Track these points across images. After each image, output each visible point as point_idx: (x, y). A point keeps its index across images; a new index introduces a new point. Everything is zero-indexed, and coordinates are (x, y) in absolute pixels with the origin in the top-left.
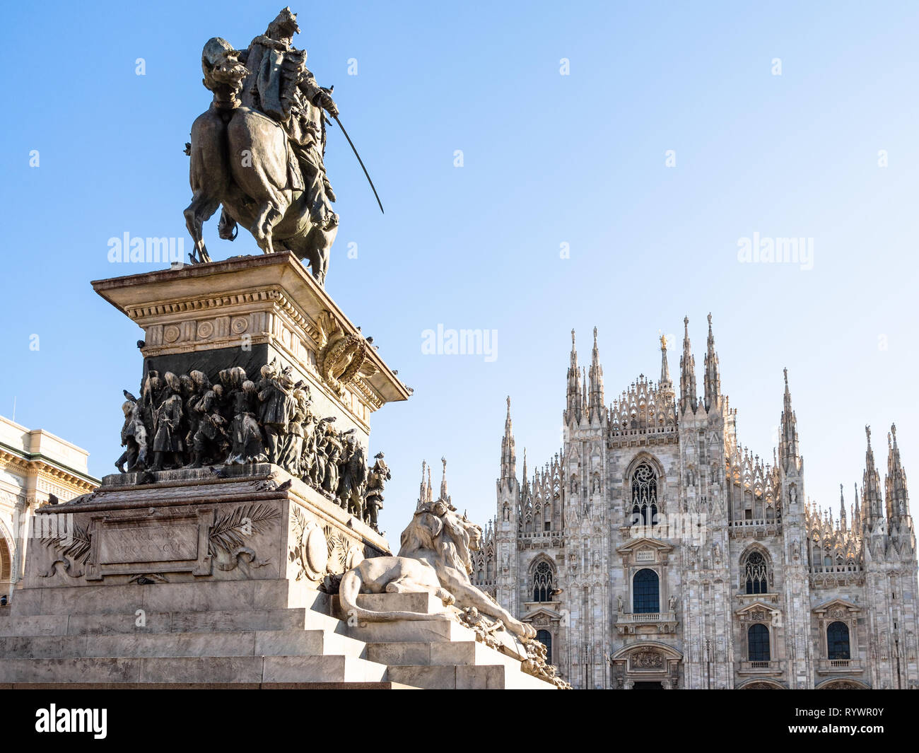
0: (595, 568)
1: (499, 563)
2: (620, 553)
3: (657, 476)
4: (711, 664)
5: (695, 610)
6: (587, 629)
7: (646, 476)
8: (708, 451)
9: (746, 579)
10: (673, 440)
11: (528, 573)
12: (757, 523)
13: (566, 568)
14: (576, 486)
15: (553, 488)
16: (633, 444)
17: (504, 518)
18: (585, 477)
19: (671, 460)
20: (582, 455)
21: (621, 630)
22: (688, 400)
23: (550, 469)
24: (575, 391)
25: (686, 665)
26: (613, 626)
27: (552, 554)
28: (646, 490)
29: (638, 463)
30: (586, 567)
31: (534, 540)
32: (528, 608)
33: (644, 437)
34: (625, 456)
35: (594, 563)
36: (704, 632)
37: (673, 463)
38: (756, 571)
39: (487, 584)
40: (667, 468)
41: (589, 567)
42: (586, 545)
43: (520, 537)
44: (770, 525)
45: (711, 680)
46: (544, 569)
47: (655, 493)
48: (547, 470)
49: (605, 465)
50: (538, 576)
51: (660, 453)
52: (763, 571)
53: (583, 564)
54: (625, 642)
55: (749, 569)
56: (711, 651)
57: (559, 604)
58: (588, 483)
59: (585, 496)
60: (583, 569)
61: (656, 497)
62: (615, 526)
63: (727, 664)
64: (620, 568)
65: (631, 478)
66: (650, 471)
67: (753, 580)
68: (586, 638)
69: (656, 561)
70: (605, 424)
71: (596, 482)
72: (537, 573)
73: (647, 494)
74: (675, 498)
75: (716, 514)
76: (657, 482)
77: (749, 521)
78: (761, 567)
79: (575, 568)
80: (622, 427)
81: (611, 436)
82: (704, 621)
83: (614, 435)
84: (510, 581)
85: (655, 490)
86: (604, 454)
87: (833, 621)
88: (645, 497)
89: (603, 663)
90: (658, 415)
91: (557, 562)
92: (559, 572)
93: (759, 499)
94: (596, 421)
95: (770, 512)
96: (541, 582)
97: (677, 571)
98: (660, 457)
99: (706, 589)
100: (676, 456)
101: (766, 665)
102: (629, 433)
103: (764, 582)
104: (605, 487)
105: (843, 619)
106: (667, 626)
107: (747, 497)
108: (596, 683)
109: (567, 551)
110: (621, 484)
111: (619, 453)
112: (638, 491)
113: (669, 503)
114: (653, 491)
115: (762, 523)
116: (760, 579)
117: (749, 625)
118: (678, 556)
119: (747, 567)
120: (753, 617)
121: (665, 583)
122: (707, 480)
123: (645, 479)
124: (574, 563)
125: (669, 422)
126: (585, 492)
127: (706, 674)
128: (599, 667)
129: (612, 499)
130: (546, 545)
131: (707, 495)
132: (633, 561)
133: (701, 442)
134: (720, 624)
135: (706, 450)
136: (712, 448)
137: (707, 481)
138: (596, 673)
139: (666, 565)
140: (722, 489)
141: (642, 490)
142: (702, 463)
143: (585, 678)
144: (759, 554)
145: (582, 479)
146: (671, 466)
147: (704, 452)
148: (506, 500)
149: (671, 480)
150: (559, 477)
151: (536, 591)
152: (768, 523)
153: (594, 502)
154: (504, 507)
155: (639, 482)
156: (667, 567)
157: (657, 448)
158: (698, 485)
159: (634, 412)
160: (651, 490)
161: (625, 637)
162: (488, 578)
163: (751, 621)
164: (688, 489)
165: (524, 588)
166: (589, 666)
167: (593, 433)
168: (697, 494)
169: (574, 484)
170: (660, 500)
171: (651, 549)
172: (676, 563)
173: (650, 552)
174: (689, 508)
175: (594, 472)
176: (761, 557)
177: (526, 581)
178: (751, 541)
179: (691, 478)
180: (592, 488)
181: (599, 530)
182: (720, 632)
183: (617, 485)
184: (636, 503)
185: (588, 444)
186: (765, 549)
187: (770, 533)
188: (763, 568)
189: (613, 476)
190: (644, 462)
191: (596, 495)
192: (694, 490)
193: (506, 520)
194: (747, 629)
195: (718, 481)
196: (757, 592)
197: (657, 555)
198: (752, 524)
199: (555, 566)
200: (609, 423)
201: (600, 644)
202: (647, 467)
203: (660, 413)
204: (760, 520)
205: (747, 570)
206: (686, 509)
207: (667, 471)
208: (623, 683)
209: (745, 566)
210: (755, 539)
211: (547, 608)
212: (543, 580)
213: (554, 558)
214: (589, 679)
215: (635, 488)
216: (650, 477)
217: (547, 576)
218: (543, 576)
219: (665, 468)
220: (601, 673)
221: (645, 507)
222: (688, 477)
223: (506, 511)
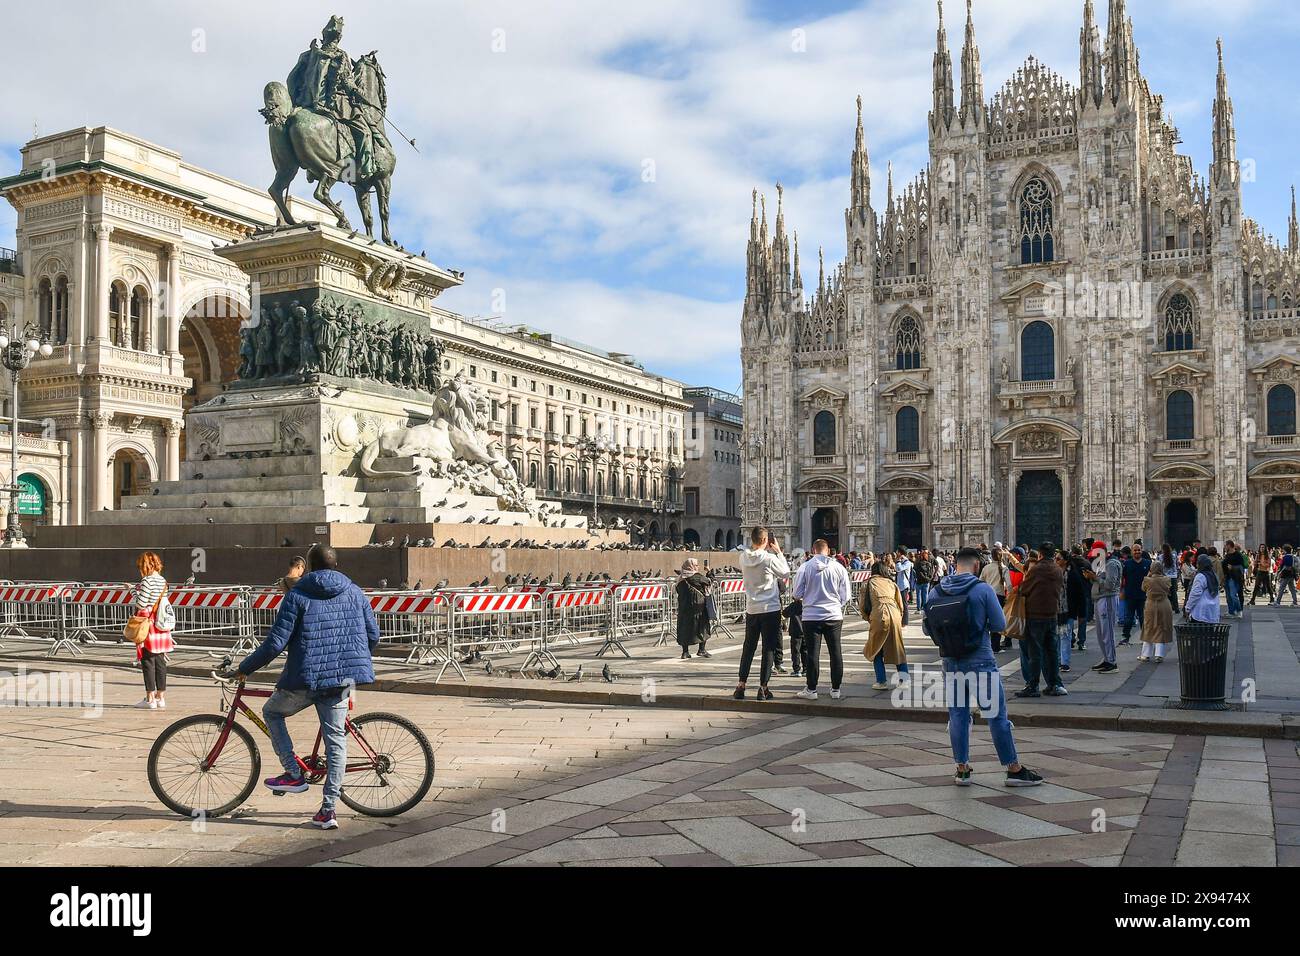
0: (971, 323)
1: (850, 320)
2: (1005, 302)
3: (1053, 195)
4: (1117, 445)
5: (1098, 375)
6: (961, 405)
7: (1038, 195)
8: (1117, 158)
9: (1165, 331)
10: (1071, 146)
11: (889, 332)
12: (1181, 255)
13: (935, 324)
14: (946, 213)
15: (918, 217)
16: (1020, 154)
17: (856, 260)
18: (958, 201)
19: (1070, 172)
20: (953, 171)
21: (1006, 404)
22: (1090, 89)
23: (914, 191)
24: (944, 85)
25: (1085, 447)
26: (995, 400)
27: (918, 306)
28: (1039, 213)
29: (1028, 178)
30: (960, 321)
31: (896, 289)
32: (889, 378)
33: (1033, 144)
34: (1010, 169)
35: (970, 317)
36: (1109, 403)
37: (1072, 177)
38: (1179, 319)
39: (837, 349)
40: (1064, 183)
41: (964, 322)
42: (959, 293)
43: (878, 284)
44: (1197, 258)
45: (1117, 466)
46: (908, 327)
47: (1050, 218)
48: (911, 194)
49: (982, 184)
50: (902, 336)
51: (1055, 163)
52: (1188, 319)
53: (956, 318)
54: (1011, 419)
55: (1170, 316)
56: (1117, 428)
57: (927, 372)
58: (962, 209)
59: (958, 227)
60: (956, 325)
61: (1051, 224)
62: (997, 265)
63: (1137, 444)
64: (1005, 321)
65: (1018, 199)
66: (1044, 188)
67: (1175, 331)
68: (961, 415)
70: (982, 128)
71: (972, 206)
72: (900, 332)
73: (1039, 219)
74: (1075, 223)
75: (1126, 244)
76: (1052, 203)
77: (1170, 252)
78: (1185, 313)
79: (946, 324)
80: (1006, 130)
81: (992, 143)
82: (1109, 389)
83: (995, 142)
84: (864, 343)
85: (1050, 214)
86: (982, 169)
87: (1277, 384)
88: (1037, 224)
89: (981, 447)
90: (1052, 111)
91: (924, 316)
92: (928, 329)
93: (1184, 222)
94: (970, 124)
95: (1198, 239)
96: (906, 343)
97: (1079, 323)
98: (1055, 169)
99: (1112, 347)
100: (1075, 166)
101: (1189, 445)
102: (1014, 138)
103: (1189, 333)
104: (983, 213)
105: (1288, 381)
106: (1062, 398)
107: (1168, 219)
108: (972, 475)
109: (935, 303)
110: (1004, 209)
111: (1002, 166)
112: (1028, 216)
113: (1067, 231)
114: (1047, 216)
115: (1187, 255)
116: (1184, 330)
117: (1168, 392)
119: (1167, 315)
120: (1173, 382)
121: (1061, 339)
122: (1115, 198)
123: (1037, 200)
124: (944, 317)
125: (1068, 119)
126: (958, 221)
127: (1110, 459)
128: (975, 453)
129: (994, 229)
130: (910, 294)
131: (1115, 218)
132: (1021, 311)
133: (1107, 148)
134: (1129, 393)
135: (1112, 157)
136: (1121, 155)
137: (1114, 200)
138: (973, 461)
140: (1134, 210)
141: (1033, 214)
142: (1108, 175)
143: (959, 469)
144: (1182, 296)
145: (954, 204)
146: (1069, 181)
147: (1110, 160)
148: (858, 236)
149: (1069, 199)
150: (925, 202)
151: (900, 355)
152: (1194, 254)
153: (970, 234)
154: (856, 245)
155: (1029, 203)
157: (1051, 157)
158: (1101, 208)
159: (1021, 108)
160: (1044, 214)
161: (1011, 413)
162: (838, 341)
163: (1171, 387)
164: (1090, 212)
165: (884, 352)
166: (964, 452)
167: (967, 141)
168: (1101, 218)
169: (944, 210)
170: (1056, 226)
174: (1091, 237)
175: (968, 194)
176: (1186, 301)
177: (886, 343)
178: (1172, 280)
179: (1094, 197)
180: (966, 215)
181: (976, 272)
182: (1128, 402)
183: (1000, 210)
184: (1026, 232)
185: (960, 156)
187: (1196, 268)
188: (1188, 315)
189: (995, 197)
190: (1034, 177)
191: (972, 224)
193: (858, 263)
194: (1165, 398)
195: (1128, 199)
196: (1180, 348)
198: (1173, 256)
199: (923, 321)
200: (989, 126)
201: (978, 422)
202: (1039, 183)
203: (1056, 108)
204: (1183, 250)
205: (1167, 318)
206: (1087, 239)
207: (1064, 187)
208: (1008, 474)
209: (1164, 313)
210: (1178, 277)
211: (914, 377)
212: (908, 340)
213: (921, 311)
214: (964, 469)
215: (1024, 213)
216: (1044, 197)
217: (913, 335)
218: (908, 335)
219: (1061, 183)
220: (979, 461)
221: (1037, 238)
222: (1090, 196)
223: (858, 251)
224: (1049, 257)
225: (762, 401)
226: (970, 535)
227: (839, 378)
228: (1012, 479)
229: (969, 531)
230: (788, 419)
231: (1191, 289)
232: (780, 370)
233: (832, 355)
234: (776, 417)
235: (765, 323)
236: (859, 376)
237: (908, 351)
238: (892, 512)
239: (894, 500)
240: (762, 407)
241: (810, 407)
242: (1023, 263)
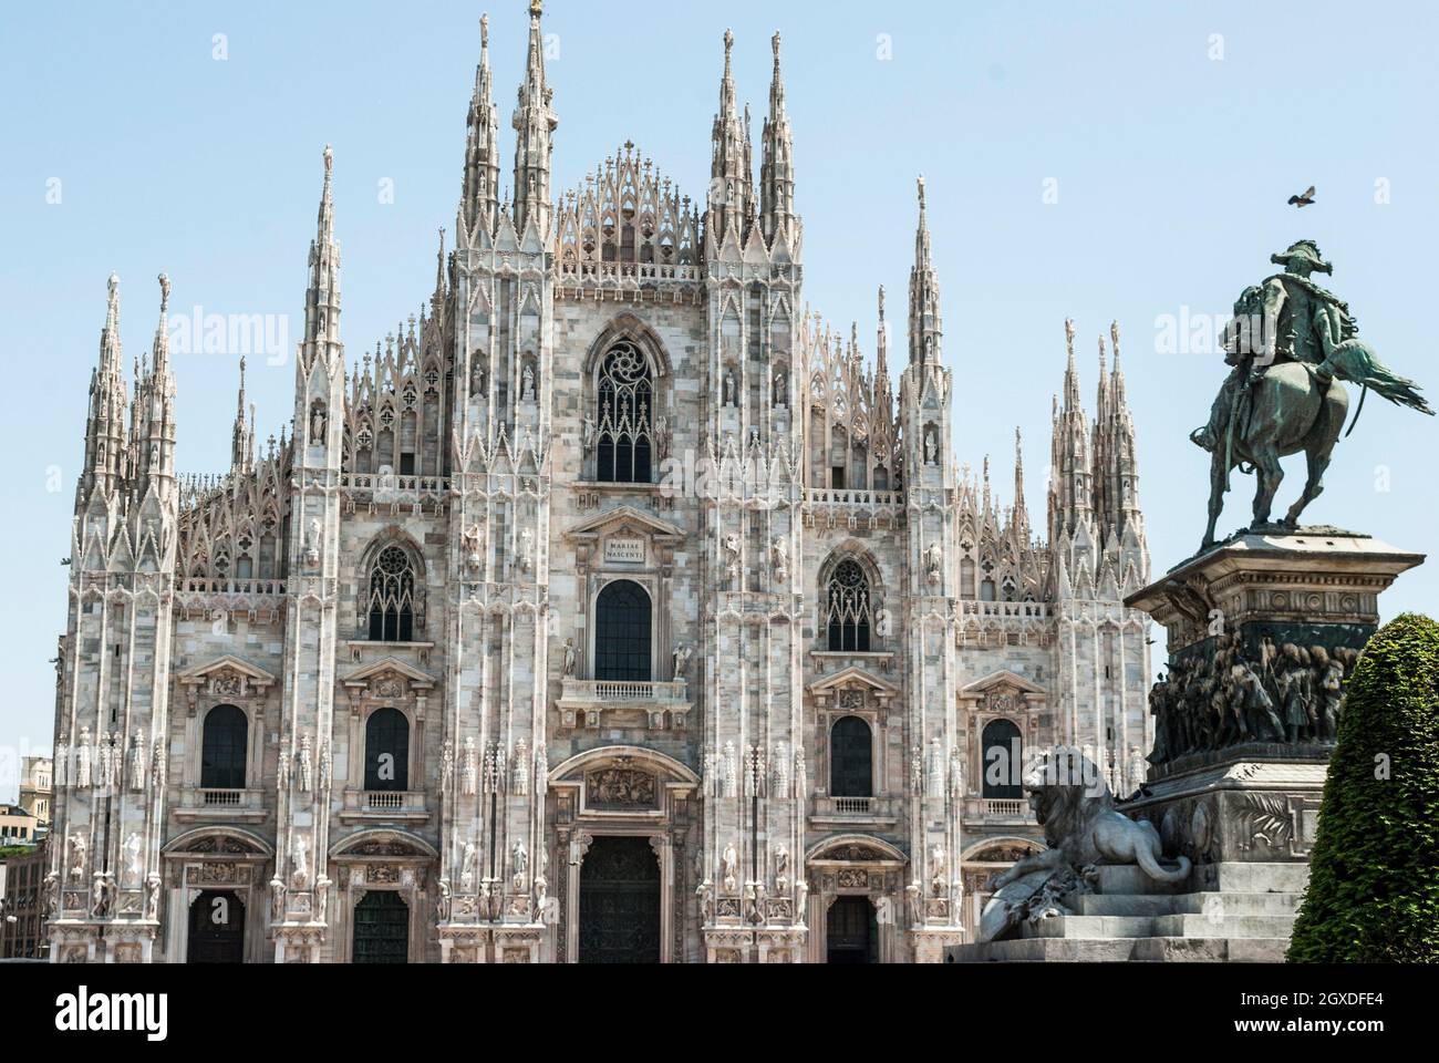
1: (296, 543)
2: (571, 541)
3: (654, 373)
4: (761, 802)
7: (630, 369)
8: (768, 332)
9: (829, 618)
10: (694, 300)
11: (358, 571)
12: (857, 500)
14: (483, 378)
16: (607, 296)
18: (504, 360)
19: (687, 341)
21: (570, 718)
23: (418, 330)
24: (487, 160)
25: (708, 801)
26: (551, 708)
27: (417, 529)
28: (629, 400)
29: (615, 338)
30: (499, 567)
31: (378, 495)
32: (357, 655)
33: (629, 285)
34: (587, 320)
35: (517, 561)
36: (747, 730)
37: (689, 349)
38: (849, 602)
40: (676, 359)
41: (506, 569)
42: (501, 518)
43: (348, 484)
44: (883, 507)
45: (760, 837)
46: (395, 563)
47: (648, 412)
48: (412, 333)
49: (544, 337)
50: (381, 580)
51: (662, 322)
52: (863, 603)
53: (492, 560)
55: (835, 595)
56: (760, 772)
57: (431, 649)
58: (511, 375)
59: (503, 404)
61: (649, 420)
62: (559, 476)
63: (793, 802)
64: (570, 573)
65: (596, 371)
66: (639, 360)
67: (842, 620)
69: (648, 566)
73: (630, 410)
74: (691, 426)
76: (653, 386)
77: (841, 493)
78: (860, 593)
85: (648, 403)
87: (996, 717)
88: (625, 417)
89: (531, 791)
90: (660, 239)
91: (429, 550)
92: (432, 573)
93: (861, 448)
94: (532, 234)
95: (881, 477)
96: (388, 593)
97: (691, 591)
98: (662, 331)
99: (755, 636)
101: (865, 806)
102: (598, 271)
103: (865, 625)
105: (1011, 714)
106: (667, 715)
107: (835, 440)
109: (451, 527)
110: (576, 384)
111: (575, 313)
112: (611, 402)
113: (678, 437)
114: (643, 406)
116: (857, 619)
117: (832, 717)
118: (695, 557)
119: (831, 592)
120: (842, 702)
121: (665, 614)
122: (765, 396)
123: (627, 378)
124: (472, 557)
125: (685, 255)
126: (503, 393)
127: (750, 823)
128: (519, 802)
130: (406, 509)
131: (762, 427)
132: (599, 560)
133: (754, 313)
135: (762, 330)
139: (668, 575)
141: (620, 400)
142: (754, 357)
143: (489, 827)
144: (856, 565)
145: (497, 365)
146: (685, 355)
147: (758, 335)
148: (317, 393)
149: (685, 386)
151: (376, 614)
152: (879, 500)
153: (523, 420)
155: (614, 382)
156: (671, 580)
157: (655, 312)
158: (744, 406)
159: (609, 222)
160: (638, 403)
161: (578, 734)
163: (840, 710)
165: (349, 606)
166: (499, 798)
167: (524, 262)
168: (742, 424)
169: (478, 374)
170: (660, 427)
171: (637, 536)
172: (689, 572)
173: (635, 542)
174: (726, 453)
175: (523, 351)
176: (860, 572)
178: (841, 538)
181: (532, 485)
183: (567, 385)
184: (606, 428)
186: (869, 557)
187: (883, 523)
188: (863, 596)
189: (561, 363)
190: (625, 338)
191: (527, 403)
192: (737, 416)
194: (829, 728)
195: (785, 400)
196: (849, 647)
197: (648, 550)
198: (846, 499)
199: (423, 559)
202: (632, 351)
203: (667, 233)
204: (862, 493)
205: (831, 597)
207: (676, 365)
208: (567, 843)
209: (827, 589)
210: (851, 533)
211: (402, 659)
212: (392, 589)
213: (420, 539)
214: (499, 829)
215: (605, 395)
216: (639, 374)
217: (403, 580)
218: (392, 580)
219: (672, 357)
220: (524, 815)
221: (624, 439)
222: (725, 385)
223: (319, 419)
224: (644, 475)
225: (103, 677)
226: (505, 950)
227: (259, 646)
228: (576, 851)
229: (503, 942)
230: (155, 715)
232: (150, 621)
233: (250, 603)
234: (134, 709)
235: (125, 530)
237: (391, 609)
238: (352, 901)
239: (358, 878)
240: (105, 687)
241: (200, 696)
242: (599, 480)
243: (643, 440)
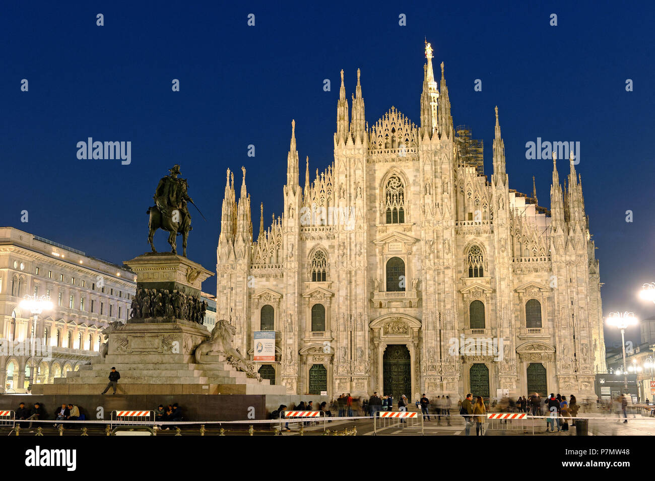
0: (357, 256)
1: (285, 251)
2: (376, 244)
3: (405, 186)
4: (442, 331)
5: (431, 290)
6: (351, 304)
7: (396, 185)
8: (441, 168)
9: (468, 266)
10: (415, 158)
12: (476, 224)
13: (336, 255)
15: (326, 194)
16: (386, 161)
17: (290, 216)
18: (350, 186)
19: (414, 173)
20: (348, 168)
21: (377, 304)
22: (427, 129)
24: (344, 119)
25: (424, 332)
26: (370, 302)
27: (326, 244)
28: (396, 195)
29: (390, 175)
30: (351, 255)
31: (312, 233)
32: (308, 286)
33: (394, 156)
34: (380, 169)
36: (437, 307)
37: (415, 176)
38: (476, 260)
39: (276, 267)
41: (353, 256)
42: (350, 239)
43: (302, 231)
44: (485, 225)
45: (442, 343)
46: (319, 256)
47: (403, 198)
49: (365, 177)
50: (316, 262)
51: (406, 167)
52: (481, 260)
53: (348, 254)
55: (470, 258)
56: (442, 321)
57: (331, 284)
58: (352, 190)
59: (350, 200)
60: (348, 257)
61: (403, 201)
62: (373, 223)
63: (453, 331)
64: (376, 256)
65: (385, 186)
67: (473, 267)
68: (351, 310)
69: (403, 251)
70: (366, 146)
71: (358, 189)
72: (314, 259)
73: (397, 199)
74: (417, 202)
75: (446, 216)
76: (404, 190)
77: (470, 222)
78: (479, 257)
79: (342, 256)
80: (378, 148)
81: (370, 154)
82: (437, 298)
83: (372, 153)
84: (293, 265)
85: (403, 196)
86: (365, 168)
87: (531, 298)
88: (395, 201)
89: (363, 330)
90: (404, 139)
91: (330, 251)
92: (331, 258)
93: (477, 206)
94: (359, 142)
95: (485, 215)
96: (318, 266)
97: (418, 259)
98: (406, 171)
99: (439, 274)
100: (418, 170)
101: (482, 332)
102: (383, 153)
103: (481, 268)
104: (365, 194)
105: (537, 297)
106: (410, 301)
107: (468, 204)
108: (358, 346)
109: (336, 242)
110: (377, 191)
111: (376, 167)
112: (390, 196)
113: (412, 207)
115: (480, 224)
116: (479, 266)
117: (470, 301)
118: (419, 248)
119: (469, 257)
120: (473, 295)
121: (409, 268)
122: (439, 190)
123: (395, 188)
124: (342, 252)
125: (413, 144)
126: (350, 197)
127: (439, 339)
128: (359, 333)
129: (371, 202)
130: (321, 238)
131: (439, 201)
132: (386, 250)
133: (435, 161)
134: (449, 301)
135: (439, 167)
136: (443, 166)
138: (358, 338)
139: (411, 254)
140: (451, 197)
141: (393, 196)
142: (436, 177)
143: (350, 342)
144: (478, 247)
145: (348, 187)
146: (414, 178)
147: (437, 169)
148: (291, 202)
149: (414, 189)
151: (314, 273)
152: (484, 223)
153: (357, 205)
155: (391, 189)
156: (411, 256)
157: (403, 164)
158: (433, 194)
160: (399, 196)
161: (379, 310)
162: (277, 263)
163: (472, 298)
164: (426, 196)
165: (305, 270)
166: (353, 332)
167: (356, 152)
168: (432, 200)
169: (343, 191)
170: (406, 203)
171: (399, 242)
172: (417, 253)
173: (399, 244)
175: (357, 182)
176: (479, 249)
177: (306, 265)
178: (472, 237)
179: (428, 188)
180: (355, 194)
181: (360, 227)
182: (448, 306)
183: (374, 192)
184: (389, 205)
185: (352, 160)
187: (486, 232)
188: (481, 257)
189: (372, 185)
190: (394, 174)
191: (359, 199)
192: (430, 198)
193: (291, 218)
194: (469, 304)
196: (476, 276)
197: (403, 246)
198: (472, 224)
199: (328, 254)
200: (369, 145)
201: (361, 315)
202: (397, 178)
204: (478, 221)
206: (424, 212)
207: (411, 181)
208: (378, 346)
209: (468, 256)
210: (474, 236)
211: (323, 285)
212: (319, 264)
213: (327, 248)
214: (353, 343)
215: (388, 194)
216: (399, 186)
217: (323, 261)
218: (319, 262)
219: (409, 179)
220: (362, 338)
221: (395, 209)
222: (426, 188)
223: (291, 211)
224: (402, 221)
225: (229, 298)
226: (356, 384)
227: (277, 285)
228: (381, 350)
229: (355, 381)
230: (245, 309)
231: (482, 243)
232: (241, 279)
233: (273, 271)
234: (238, 308)
235: (232, 250)
236: (290, 285)
237: (319, 271)
238: (308, 368)
240: (229, 301)
241: (259, 302)
242: (387, 223)
243: (401, 209)
